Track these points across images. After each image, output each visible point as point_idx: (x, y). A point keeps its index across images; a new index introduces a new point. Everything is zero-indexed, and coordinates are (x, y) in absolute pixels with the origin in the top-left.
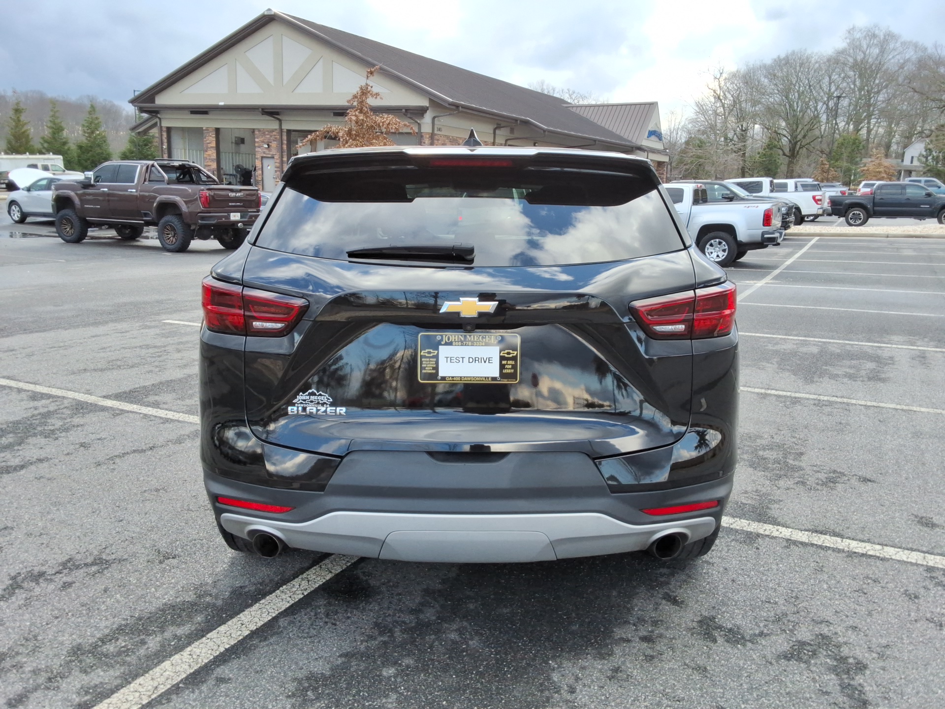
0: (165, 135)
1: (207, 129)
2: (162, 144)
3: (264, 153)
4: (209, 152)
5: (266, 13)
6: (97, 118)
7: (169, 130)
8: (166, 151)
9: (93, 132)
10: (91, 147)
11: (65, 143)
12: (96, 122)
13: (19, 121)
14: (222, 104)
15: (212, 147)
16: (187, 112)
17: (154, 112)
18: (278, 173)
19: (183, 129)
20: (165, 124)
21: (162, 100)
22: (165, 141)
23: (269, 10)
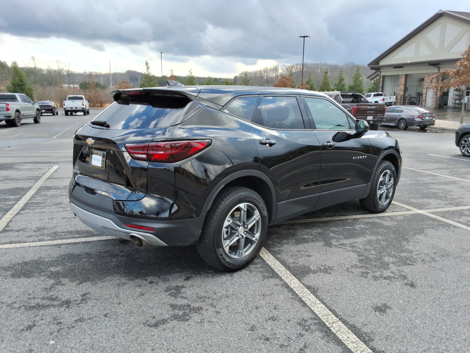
0: (381, 79)
1: (402, 75)
2: (380, 84)
3: (428, 85)
4: (401, 87)
5: (438, 13)
6: (359, 74)
7: (384, 77)
8: (381, 87)
9: (356, 80)
10: (355, 87)
11: (343, 86)
12: (359, 75)
13: (326, 77)
14: (409, 62)
15: (402, 84)
16: (392, 67)
17: (378, 69)
18: (434, 96)
19: (391, 76)
20: (382, 74)
21: (382, 63)
22: (381, 82)
23: (441, 10)
